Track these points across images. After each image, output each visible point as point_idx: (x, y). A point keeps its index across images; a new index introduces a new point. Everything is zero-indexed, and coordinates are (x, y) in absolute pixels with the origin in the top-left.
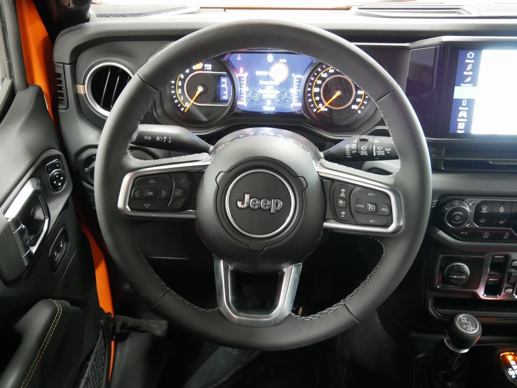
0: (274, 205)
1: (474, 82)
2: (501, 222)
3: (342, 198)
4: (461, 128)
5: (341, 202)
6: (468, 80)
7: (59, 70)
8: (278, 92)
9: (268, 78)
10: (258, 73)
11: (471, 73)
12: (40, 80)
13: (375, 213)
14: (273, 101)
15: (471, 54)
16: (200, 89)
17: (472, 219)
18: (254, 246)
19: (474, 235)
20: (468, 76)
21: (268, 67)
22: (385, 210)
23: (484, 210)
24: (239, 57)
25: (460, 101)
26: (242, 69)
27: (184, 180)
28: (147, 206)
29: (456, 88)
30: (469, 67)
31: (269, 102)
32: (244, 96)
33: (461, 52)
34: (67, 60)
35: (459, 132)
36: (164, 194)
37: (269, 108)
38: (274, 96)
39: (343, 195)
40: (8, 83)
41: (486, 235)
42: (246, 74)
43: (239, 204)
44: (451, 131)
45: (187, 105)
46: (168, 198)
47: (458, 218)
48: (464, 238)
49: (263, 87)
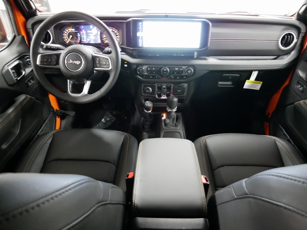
0: (78, 63)
1: (142, 31)
2: (154, 73)
3: (98, 61)
4: (140, 45)
5: (97, 62)
6: (141, 30)
7: (29, 31)
8: (95, 37)
9: (91, 33)
10: (88, 32)
11: (141, 29)
12: (23, 33)
13: (106, 65)
14: (93, 40)
15: (140, 23)
16: (71, 36)
17: (146, 72)
18: (73, 74)
19: (147, 77)
20: (140, 30)
21: (91, 30)
22: (108, 63)
23: (149, 69)
24: (82, 27)
25: (139, 37)
26: (83, 31)
27: (55, 57)
28: (45, 64)
29: (137, 33)
30: (140, 27)
31: (92, 40)
32: (85, 39)
33: (138, 22)
34: (30, 27)
35: (140, 46)
36: (50, 60)
37: (92, 42)
38: (94, 39)
39: (98, 60)
40: (14, 34)
41: (151, 77)
42: (85, 32)
43: (69, 62)
44: (138, 46)
45: (68, 41)
46: (51, 62)
47: (141, 71)
48: (145, 78)
49: (90, 36)
